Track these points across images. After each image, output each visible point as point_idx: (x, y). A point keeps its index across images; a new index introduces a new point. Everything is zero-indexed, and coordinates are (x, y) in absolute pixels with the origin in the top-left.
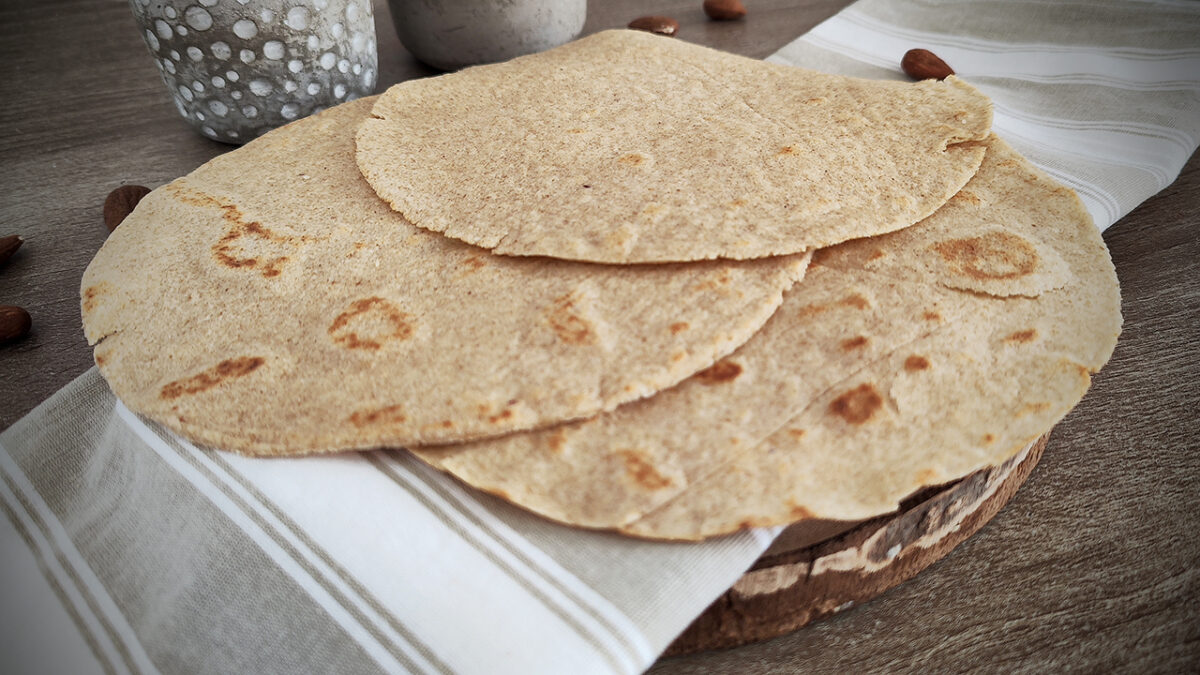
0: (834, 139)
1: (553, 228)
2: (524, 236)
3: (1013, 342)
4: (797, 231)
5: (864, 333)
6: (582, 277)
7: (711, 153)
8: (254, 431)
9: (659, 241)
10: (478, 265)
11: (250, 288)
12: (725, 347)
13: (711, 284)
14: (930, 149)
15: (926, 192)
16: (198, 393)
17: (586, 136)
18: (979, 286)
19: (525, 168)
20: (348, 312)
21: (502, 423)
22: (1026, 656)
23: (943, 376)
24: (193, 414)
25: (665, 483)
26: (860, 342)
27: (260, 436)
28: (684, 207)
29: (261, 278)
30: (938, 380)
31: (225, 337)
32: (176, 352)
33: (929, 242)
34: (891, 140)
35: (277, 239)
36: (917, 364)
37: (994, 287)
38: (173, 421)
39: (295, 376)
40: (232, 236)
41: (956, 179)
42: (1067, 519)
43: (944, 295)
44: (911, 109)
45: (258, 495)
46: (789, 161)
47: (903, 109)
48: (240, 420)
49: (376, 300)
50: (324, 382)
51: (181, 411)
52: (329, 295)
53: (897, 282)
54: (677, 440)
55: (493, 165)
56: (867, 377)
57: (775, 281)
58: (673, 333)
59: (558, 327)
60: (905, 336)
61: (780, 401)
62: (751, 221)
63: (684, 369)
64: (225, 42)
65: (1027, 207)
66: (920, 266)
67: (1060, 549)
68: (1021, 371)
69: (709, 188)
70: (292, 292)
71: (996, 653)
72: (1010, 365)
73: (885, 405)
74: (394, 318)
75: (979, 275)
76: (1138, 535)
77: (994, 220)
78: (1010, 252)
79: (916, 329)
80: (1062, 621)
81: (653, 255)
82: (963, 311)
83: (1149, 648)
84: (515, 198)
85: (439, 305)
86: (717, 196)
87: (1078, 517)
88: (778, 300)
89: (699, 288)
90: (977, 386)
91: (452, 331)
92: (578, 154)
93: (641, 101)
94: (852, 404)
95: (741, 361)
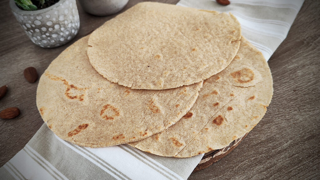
0: (204, 44)
1: (144, 81)
2: (138, 83)
3: (250, 100)
4: (200, 75)
5: (218, 102)
6: (153, 94)
7: (176, 52)
8: (92, 142)
9: (169, 82)
10: (129, 92)
11: (77, 104)
12: (188, 109)
13: (183, 92)
14: (227, 44)
15: (227, 57)
16: (77, 134)
17: (145, 50)
18: (242, 85)
19: (132, 61)
20: (103, 109)
21: (145, 136)
22: (257, 165)
23: (236, 111)
24: (77, 140)
25: (181, 145)
26: (217, 104)
27: (93, 143)
28: (173, 71)
29: (79, 101)
30: (235, 112)
31: (77, 118)
32: (67, 123)
33: (230, 73)
34: (218, 42)
35: (79, 89)
36: (230, 109)
37: (245, 85)
38: (73, 142)
39: (96, 128)
40: (68, 90)
41: (234, 52)
42: (264, 132)
43: (234, 88)
44: (222, 30)
45: (97, 157)
46: (194, 53)
47: (219, 30)
48: (88, 140)
49: (108, 105)
50: (104, 129)
51: (74, 139)
52: (97, 104)
53: (224, 86)
54: (182, 134)
55: (124, 61)
56: (220, 113)
57: (196, 89)
58: (177, 107)
59: (151, 109)
60: (227, 101)
61: (202, 121)
62: (189, 73)
63: (180, 116)
64: (45, 27)
65: (251, 58)
66: (228, 81)
67: (262, 139)
68: (252, 108)
69: (178, 64)
70: (88, 104)
71: (251, 165)
72: (250, 106)
73: (224, 120)
74: (114, 110)
75: (241, 82)
76: (279, 134)
77: (244, 64)
78: (248, 74)
79: (229, 99)
80: (264, 156)
81: (168, 87)
82: (238, 93)
83: (281, 160)
84: (132, 71)
85: (123, 105)
86: (179, 67)
87: (266, 131)
88: (198, 94)
89: (180, 94)
90: (243, 113)
91: (128, 112)
92: (144, 56)
93: (155, 35)
94: (217, 121)
95: (192, 112)
